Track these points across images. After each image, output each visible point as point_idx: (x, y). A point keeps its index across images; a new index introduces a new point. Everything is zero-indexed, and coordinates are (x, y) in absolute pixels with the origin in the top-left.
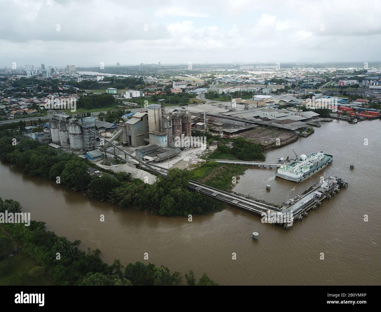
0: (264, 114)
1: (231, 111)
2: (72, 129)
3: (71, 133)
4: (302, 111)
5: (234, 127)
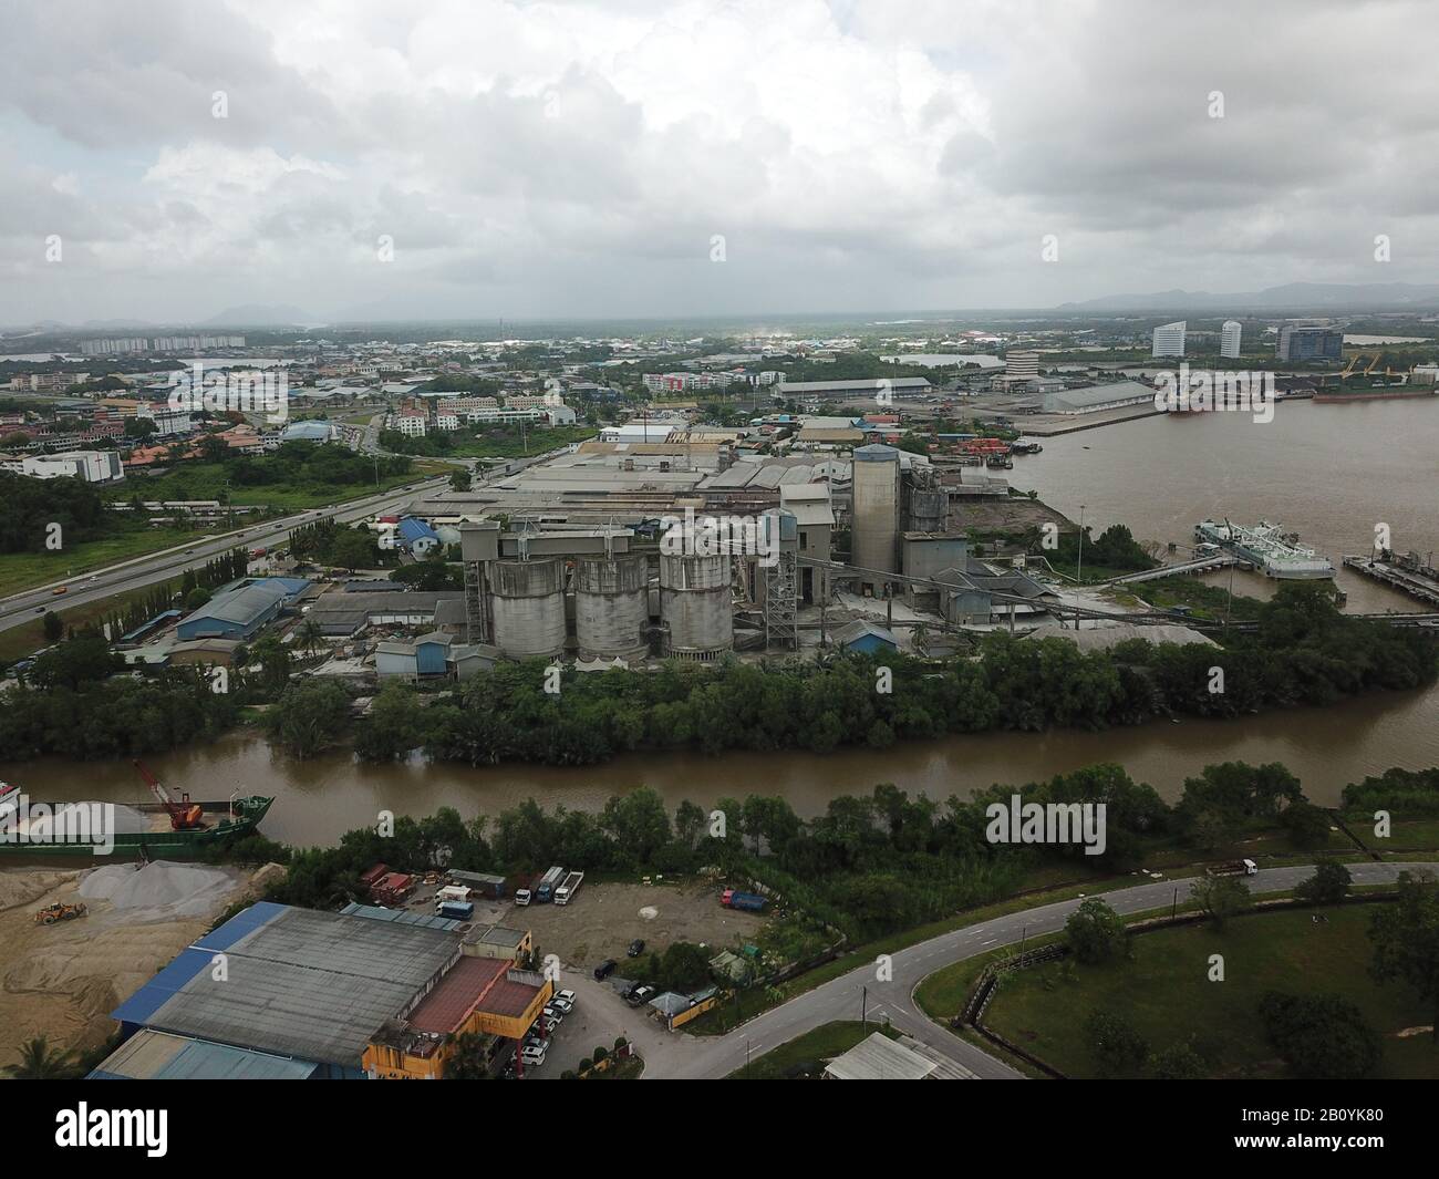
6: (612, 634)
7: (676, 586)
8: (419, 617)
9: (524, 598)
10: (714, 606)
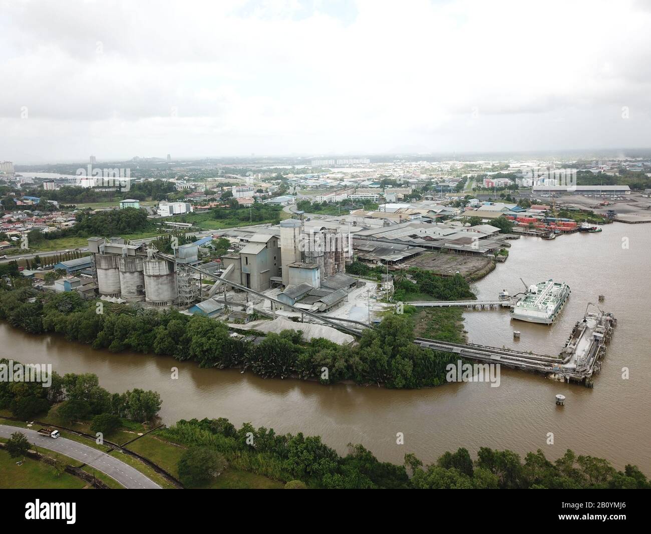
0: (421, 231)
1: (365, 229)
2: (153, 268)
3: (151, 274)
4: (470, 225)
5: (394, 252)
6: (125, 289)
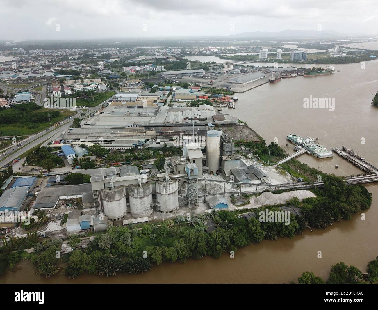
6: (142, 209)
7: (162, 193)
8: (76, 196)
9: (113, 201)
10: (173, 197)
